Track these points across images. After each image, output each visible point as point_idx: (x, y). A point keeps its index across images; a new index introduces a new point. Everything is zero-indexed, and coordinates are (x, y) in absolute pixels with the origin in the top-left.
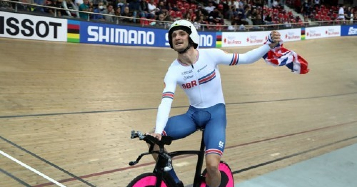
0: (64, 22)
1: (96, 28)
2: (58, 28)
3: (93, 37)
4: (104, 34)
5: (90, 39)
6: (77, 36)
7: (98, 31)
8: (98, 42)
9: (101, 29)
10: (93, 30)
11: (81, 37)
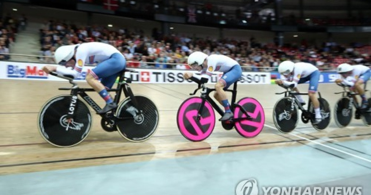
0: (268, 74)
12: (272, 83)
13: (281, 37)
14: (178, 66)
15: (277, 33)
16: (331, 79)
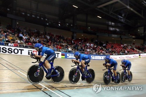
0: (60, 53)
1: (70, 54)
2: (59, 54)
3: (69, 57)
4: (72, 56)
5: (68, 57)
6: (64, 57)
7: (70, 55)
8: (70, 58)
9: (71, 55)
10: (69, 55)
11: (65, 57)
12: (62, 58)
13: (75, 35)
14: (10, 44)
15: (73, 33)
16: (92, 58)
